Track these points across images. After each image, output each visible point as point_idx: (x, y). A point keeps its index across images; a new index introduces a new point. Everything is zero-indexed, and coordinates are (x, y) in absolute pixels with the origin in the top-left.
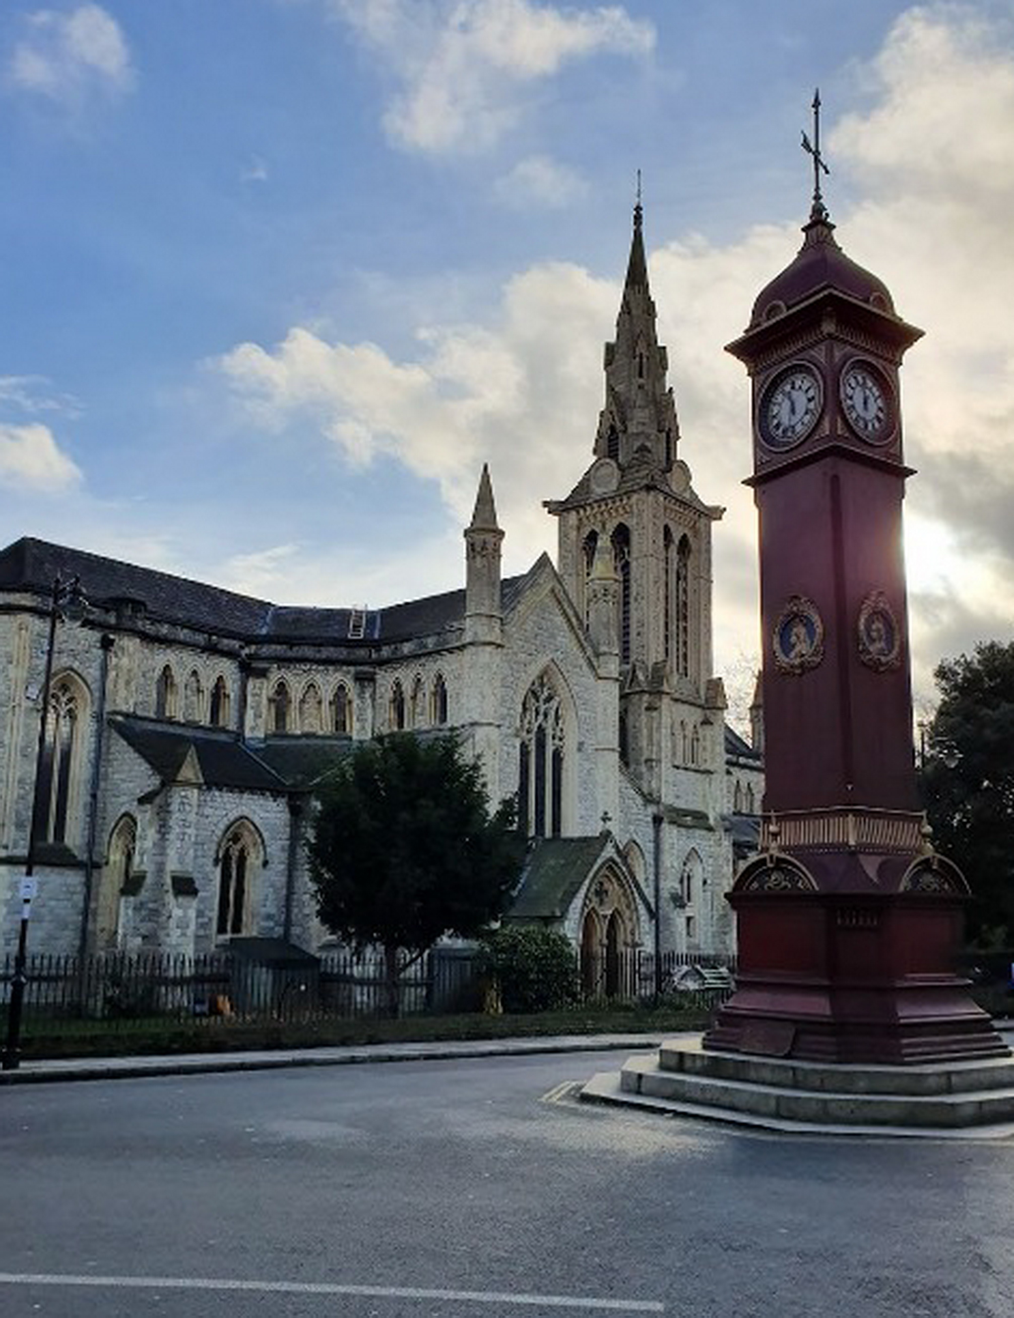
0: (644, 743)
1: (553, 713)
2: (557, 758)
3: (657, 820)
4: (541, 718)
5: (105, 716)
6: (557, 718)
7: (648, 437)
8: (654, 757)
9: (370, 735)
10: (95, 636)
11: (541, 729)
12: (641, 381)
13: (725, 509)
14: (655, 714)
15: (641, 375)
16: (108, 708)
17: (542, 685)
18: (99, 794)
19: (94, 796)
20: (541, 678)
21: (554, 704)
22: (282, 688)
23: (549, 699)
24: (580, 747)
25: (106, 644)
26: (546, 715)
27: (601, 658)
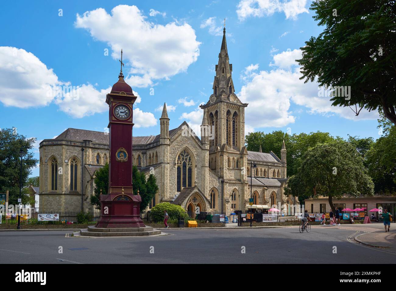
0: (219, 164)
1: (188, 159)
2: (190, 170)
3: (223, 182)
4: (184, 160)
5: (84, 165)
6: (190, 160)
7: (224, 88)
8: (222, 167)
10: (80, 149)
11: (184, 163)
12: (223, 74)
13: (248, 104)
14: (222, 157)
16: (84, 163)
17: (185, 152)
18: (83, 180)
19: (82, 181)
20: (185, 151)
21: (189, 157)
23: (187, 155)
24: (196, 166)
25: (83, 150)
26: (186, 159)
27: (203, 145)
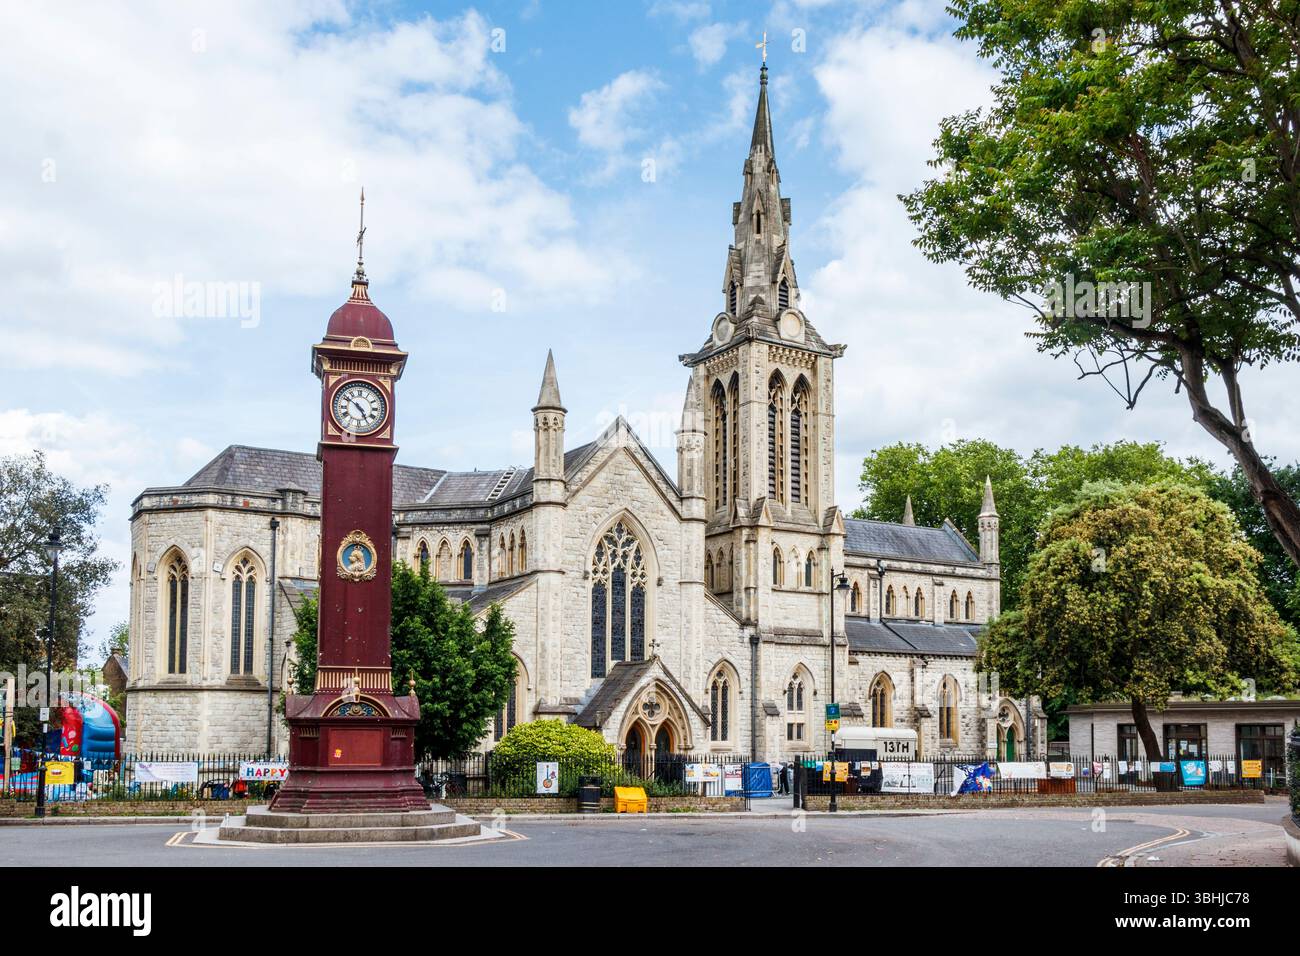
0: (744, 572)
1: (632, 555)
2: (639, 594)
3: (754, 641)
4: (619, 560)
5: (276, 579)
6: (638, 558)
7: (762, 289)
8: (752, 585)
9: (487, 579)
10: (266, 520)
11: (619, 570)
12: (757, 237)
13: (845, 347)
14: (752, 545)
15: (759, 232)
16: (278, 573)
17: (620, 531)
18: (275, 637)
19: (271, 640)
20: (620, 525)
21: (634, 546)
22: (424, 547)
23: (628, 542)
24: (660, 582)
25: (274, 526)
26: (625, 556)
27: (685, 502)
